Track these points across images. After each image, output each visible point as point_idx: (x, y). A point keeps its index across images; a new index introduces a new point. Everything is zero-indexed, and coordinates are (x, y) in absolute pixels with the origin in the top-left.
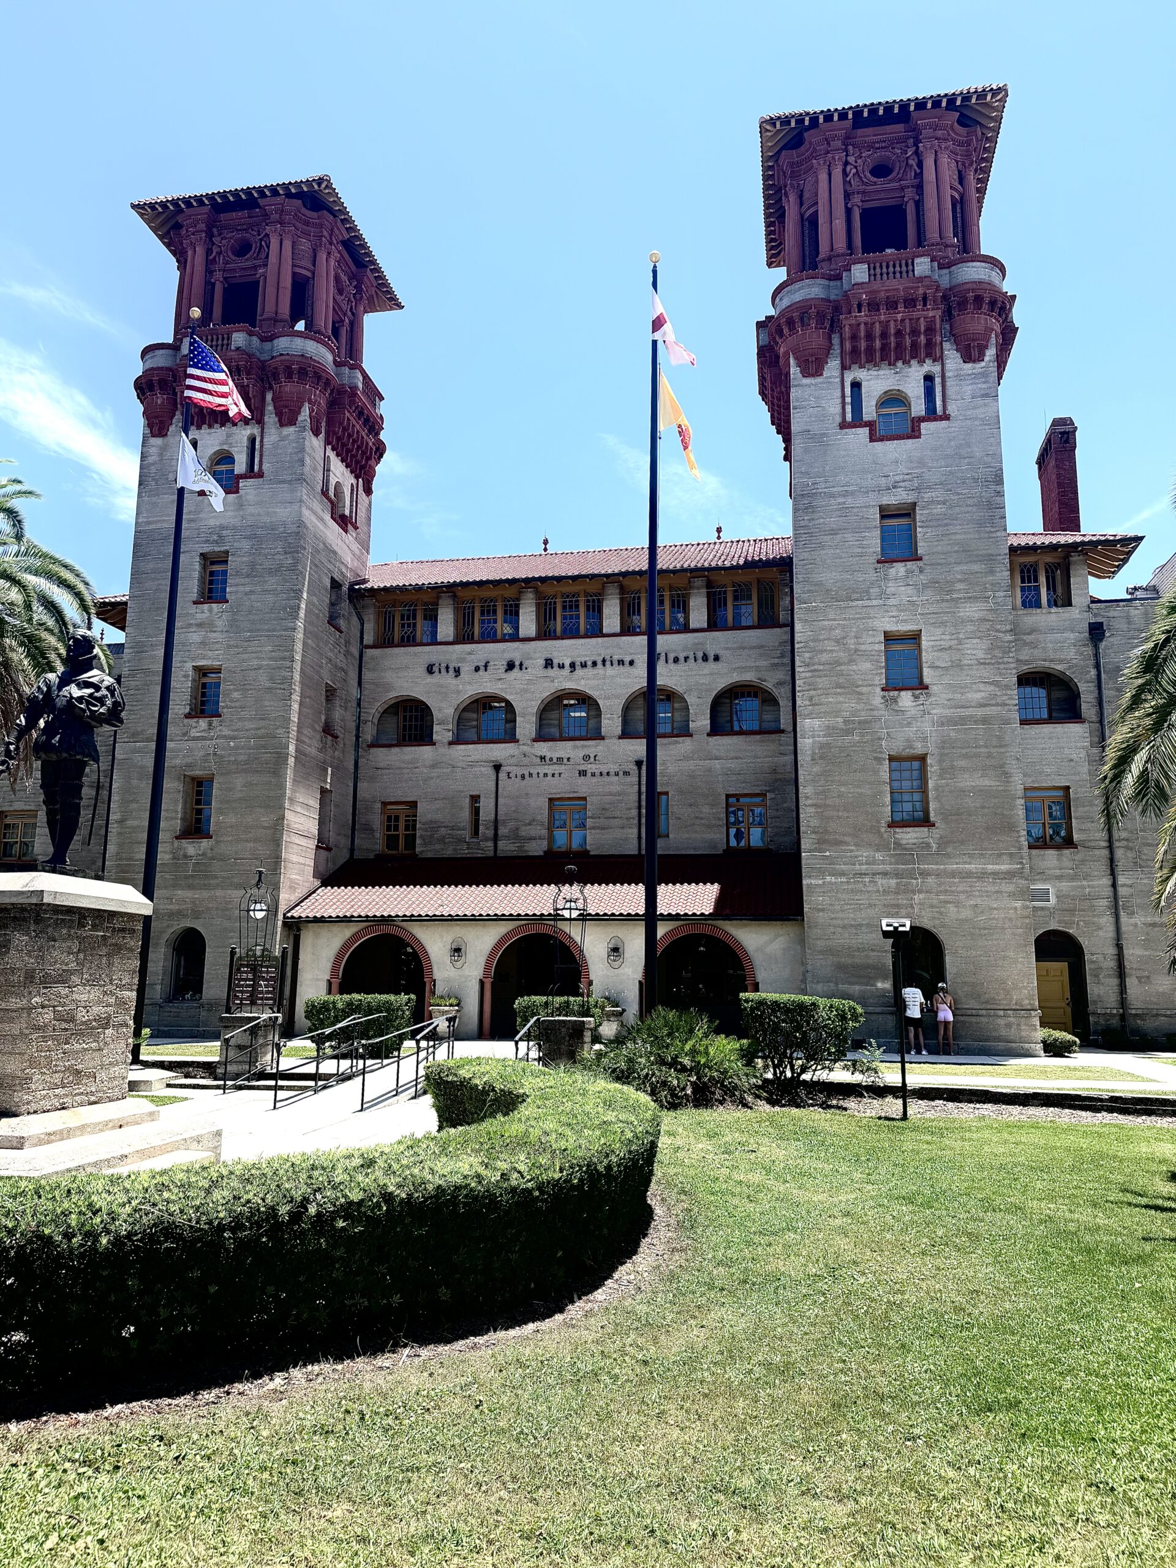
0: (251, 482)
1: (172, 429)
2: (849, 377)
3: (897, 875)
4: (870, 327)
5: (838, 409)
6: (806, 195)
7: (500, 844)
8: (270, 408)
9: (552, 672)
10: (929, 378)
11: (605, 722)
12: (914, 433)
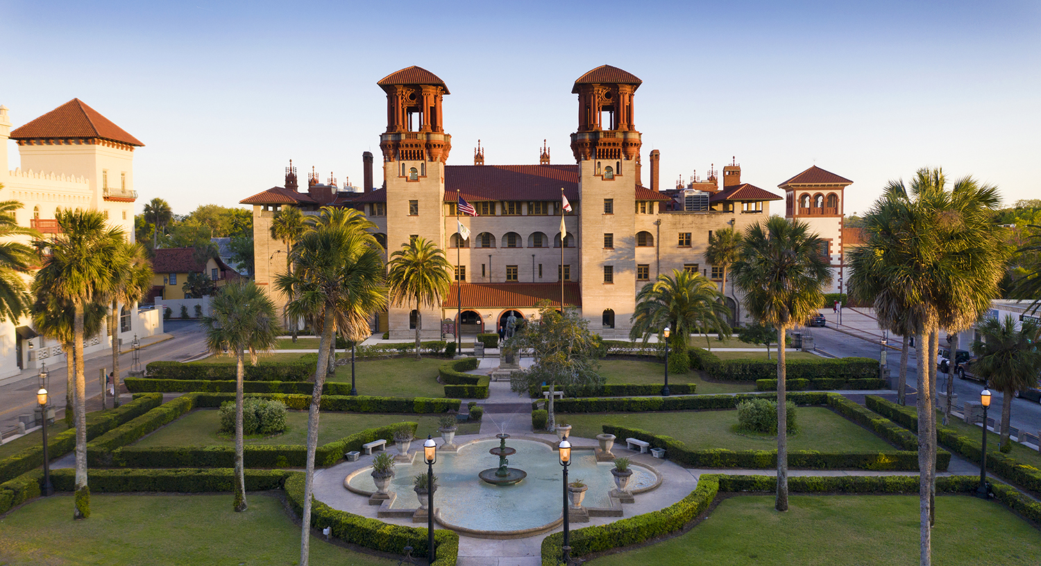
0: (423, 178)
1: (394, 159)
2: (597, 161)
3: (605, 296)
4: (604, 150)
5: (593, 171)
6: (587, 99)
7: (492, 279)
8: (428, 156)
10: (618, 163)
11: (523, 243)
12: (613, 179)
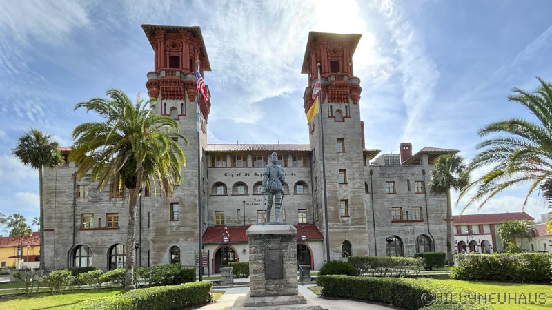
0: (183, 117)
1: (158, 99)
2: (330, 104)
4: (335, 92)
5: (327, 113)
8: (187, 96)
9: (257, 176)
10: (346, 107)
12: (343, 121)
